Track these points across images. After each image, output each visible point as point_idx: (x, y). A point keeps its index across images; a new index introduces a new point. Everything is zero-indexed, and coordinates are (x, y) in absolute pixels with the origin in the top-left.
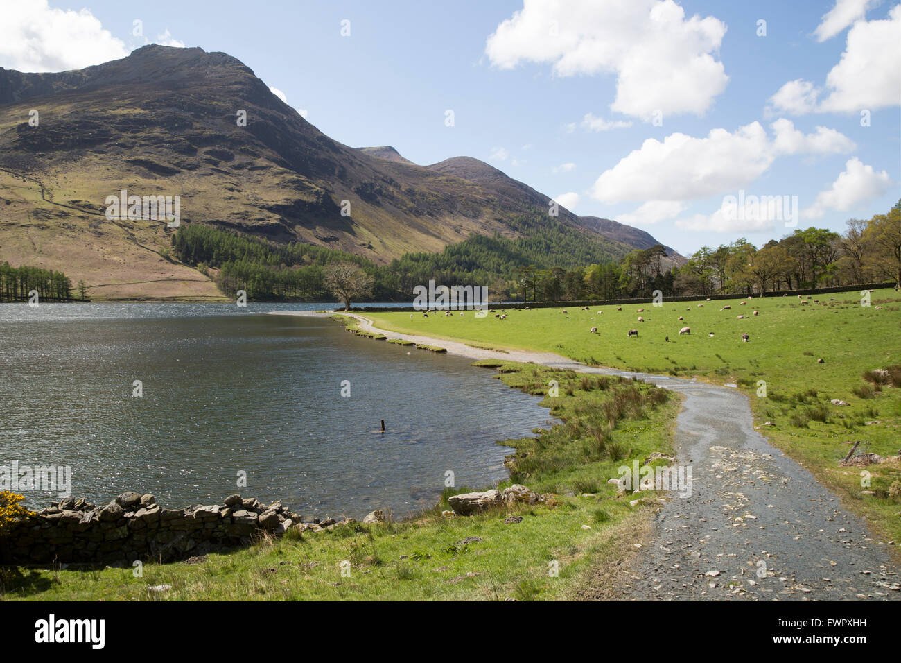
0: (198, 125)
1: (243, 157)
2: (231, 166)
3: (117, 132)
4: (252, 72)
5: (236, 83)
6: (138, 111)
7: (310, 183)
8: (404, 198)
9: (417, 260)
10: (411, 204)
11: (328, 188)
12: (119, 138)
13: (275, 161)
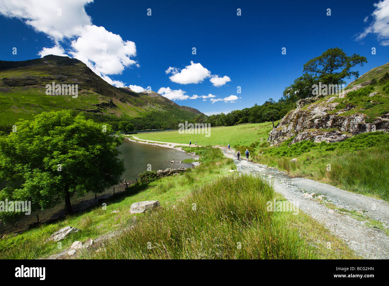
0: (69, 80)
1: (85, 90)
2: (81, 93)
3: (41, 82)
4: (86, 65)
5: (81, 68)
6: (48, 75)
7: (106, 98)
8: (133, 102)
9: (138, 119)
10: (135, 103)
11: (111, 99)
12: (42, 83)
13: (95, 91)
